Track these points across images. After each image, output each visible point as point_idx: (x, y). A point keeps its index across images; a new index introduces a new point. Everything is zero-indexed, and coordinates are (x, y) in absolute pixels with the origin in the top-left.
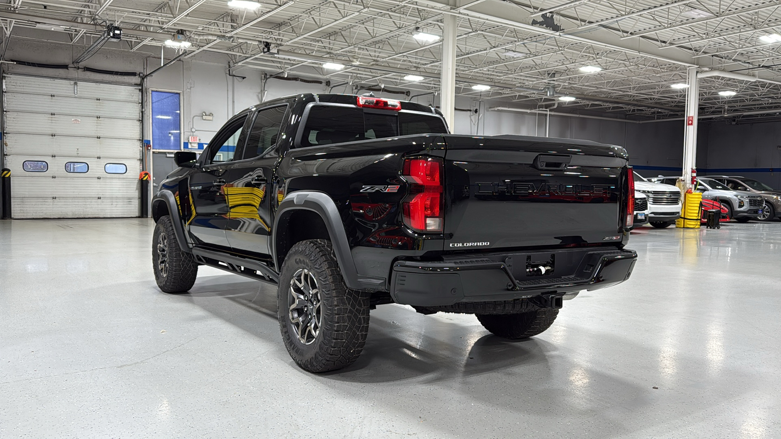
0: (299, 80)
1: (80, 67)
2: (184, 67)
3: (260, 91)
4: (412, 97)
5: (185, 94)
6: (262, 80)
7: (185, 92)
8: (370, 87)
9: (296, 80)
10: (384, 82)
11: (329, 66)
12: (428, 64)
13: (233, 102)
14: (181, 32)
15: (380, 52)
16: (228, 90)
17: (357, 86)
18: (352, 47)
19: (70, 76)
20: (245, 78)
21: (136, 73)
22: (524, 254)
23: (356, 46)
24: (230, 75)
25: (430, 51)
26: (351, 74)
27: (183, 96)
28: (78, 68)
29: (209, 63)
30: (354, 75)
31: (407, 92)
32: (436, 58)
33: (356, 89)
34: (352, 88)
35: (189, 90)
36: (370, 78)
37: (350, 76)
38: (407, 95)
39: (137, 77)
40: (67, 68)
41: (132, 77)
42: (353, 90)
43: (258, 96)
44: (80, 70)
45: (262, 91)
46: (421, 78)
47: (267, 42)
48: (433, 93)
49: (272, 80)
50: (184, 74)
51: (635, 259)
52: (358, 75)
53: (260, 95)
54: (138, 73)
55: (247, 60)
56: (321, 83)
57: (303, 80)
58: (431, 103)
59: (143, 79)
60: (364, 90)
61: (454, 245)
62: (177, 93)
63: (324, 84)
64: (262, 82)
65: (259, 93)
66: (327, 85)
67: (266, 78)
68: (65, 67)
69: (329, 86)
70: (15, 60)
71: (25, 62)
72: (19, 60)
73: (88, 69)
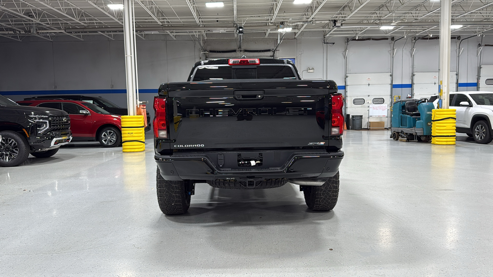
0: (371, 39)
1: (242, 50)
2: (298, 42)
3: (344, 50)
4: (462, 40)
5: (298, 59)
6: (345, 43)
7: (298, 57)
8: (423, 37)
9: (369, 40)
10: (431, 32)
11: (383, 28)
12: (458, 16)
13: (327, 59)
14: (282, 23)
15: (419, 13)
16: (323, 53)
17: (415, 37)
18: (391, 13)
19: (237, 56)
20: (334, 43)
21: (270, 50)
22: (236, 153)
23: (393, 12)
24: (324, 43)
25: (461, 6)
26: (406, 31)
27: (297, 59)
28: (241, 51)
29: (312, 38)
30: (408, 31)
31: (458, 37)
32: (464, 10)
33: (414, 40)
34: (412, 40)
35: (300, 56)
36: (422, 31)
37: (405, 32)
38: (458, 39)
39: (271, 52)
40: (235, 52)
41: (269, 52)
42: (412, 41)
43: (343, 54)
44: (242, 52)
45: (345, 50)
46: (461, 26)
47: (334, 20)
48: (477, 35)
49: (351, 42)
50: (298, 46)
51: (342, 157)
52: (411, 31)
53: (344, 53)
54: (271, 50)
55: (331, 32)
56: (387, 39)
57: (374, 39)
58: (480, 43)
59: (274, 52)
60: (420, 40)
61: (177, 146)
62: (293, 58)
63: (390, 40)
64: (345, 44)
65: (344, 52)
66: (392, 40)
67: (348, 41)
68: (234, 51)
69: (393, 40)
70: (211, 51)
71: (215, 51)
72: (213, 50)
73: (246, 51)
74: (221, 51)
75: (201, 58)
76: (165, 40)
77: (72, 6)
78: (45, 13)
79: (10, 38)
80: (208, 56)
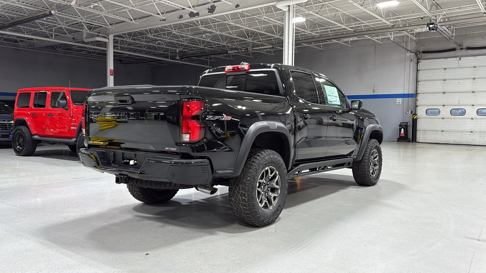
1: (463, 48)
19: (456, 55)
44: (463, 50)
68: (454, 50)
70: (424, 52)
71: (429, 51)
72: (427, 51)
73: (468, 48)
74: (437, 51)
75: (412, 60)
76: (374, 45)
77: (271, 23)
78: (258, 33)
79: (244, 55)
80: (420, 58)
